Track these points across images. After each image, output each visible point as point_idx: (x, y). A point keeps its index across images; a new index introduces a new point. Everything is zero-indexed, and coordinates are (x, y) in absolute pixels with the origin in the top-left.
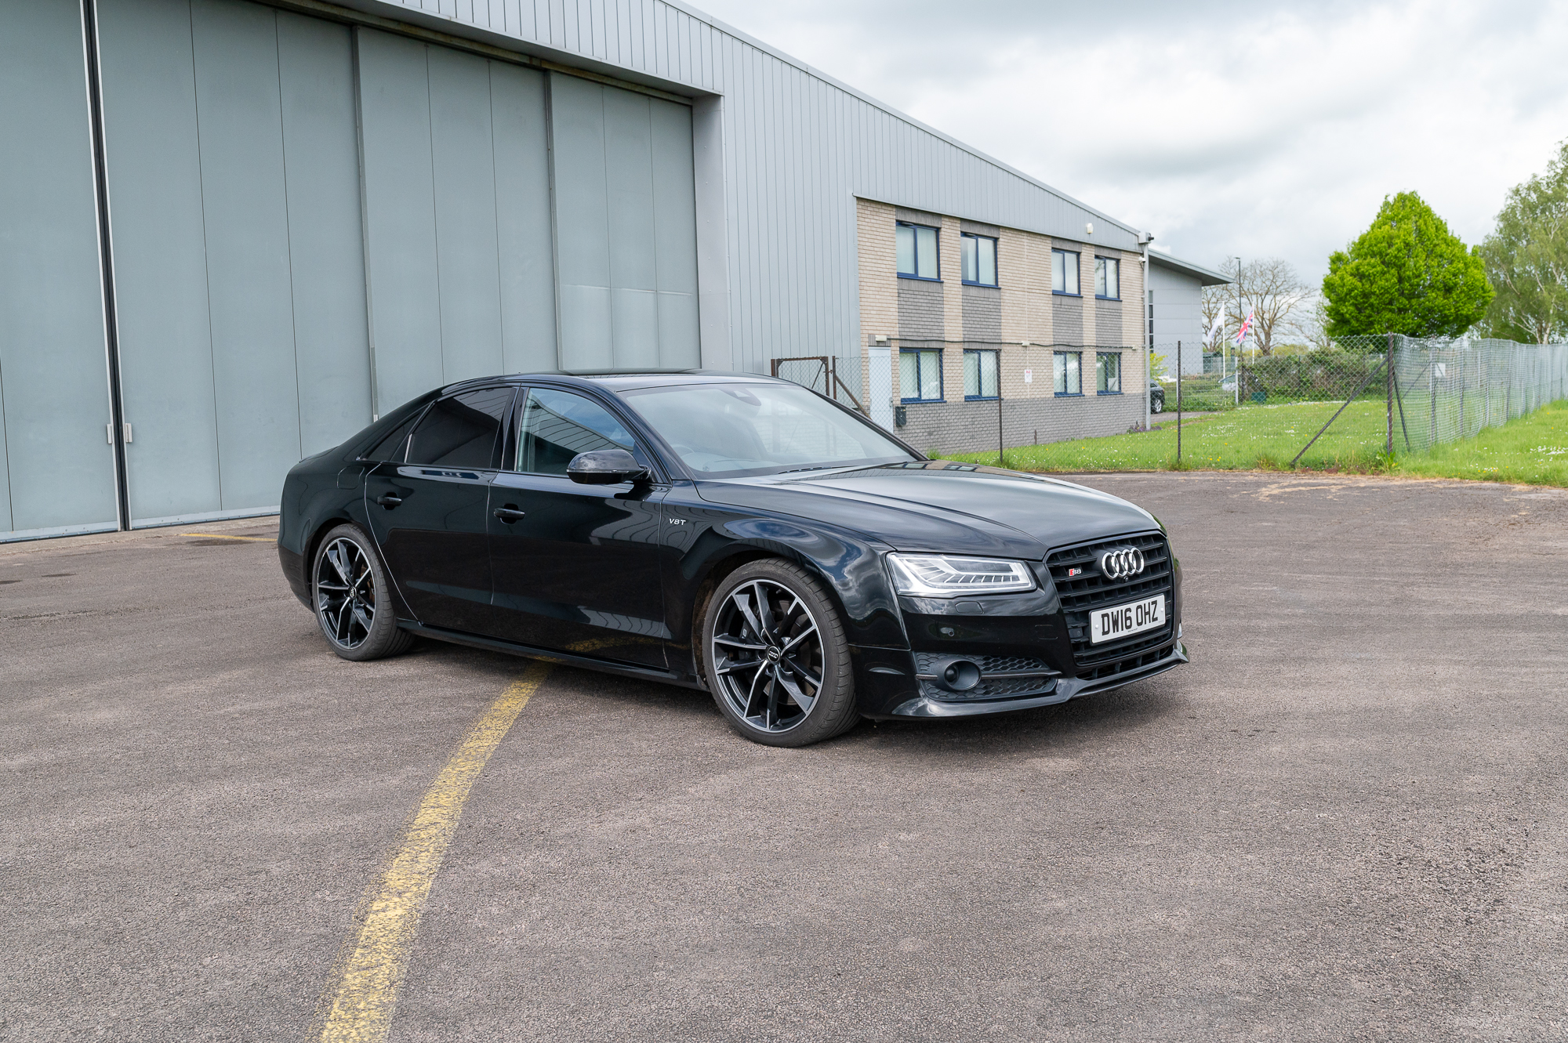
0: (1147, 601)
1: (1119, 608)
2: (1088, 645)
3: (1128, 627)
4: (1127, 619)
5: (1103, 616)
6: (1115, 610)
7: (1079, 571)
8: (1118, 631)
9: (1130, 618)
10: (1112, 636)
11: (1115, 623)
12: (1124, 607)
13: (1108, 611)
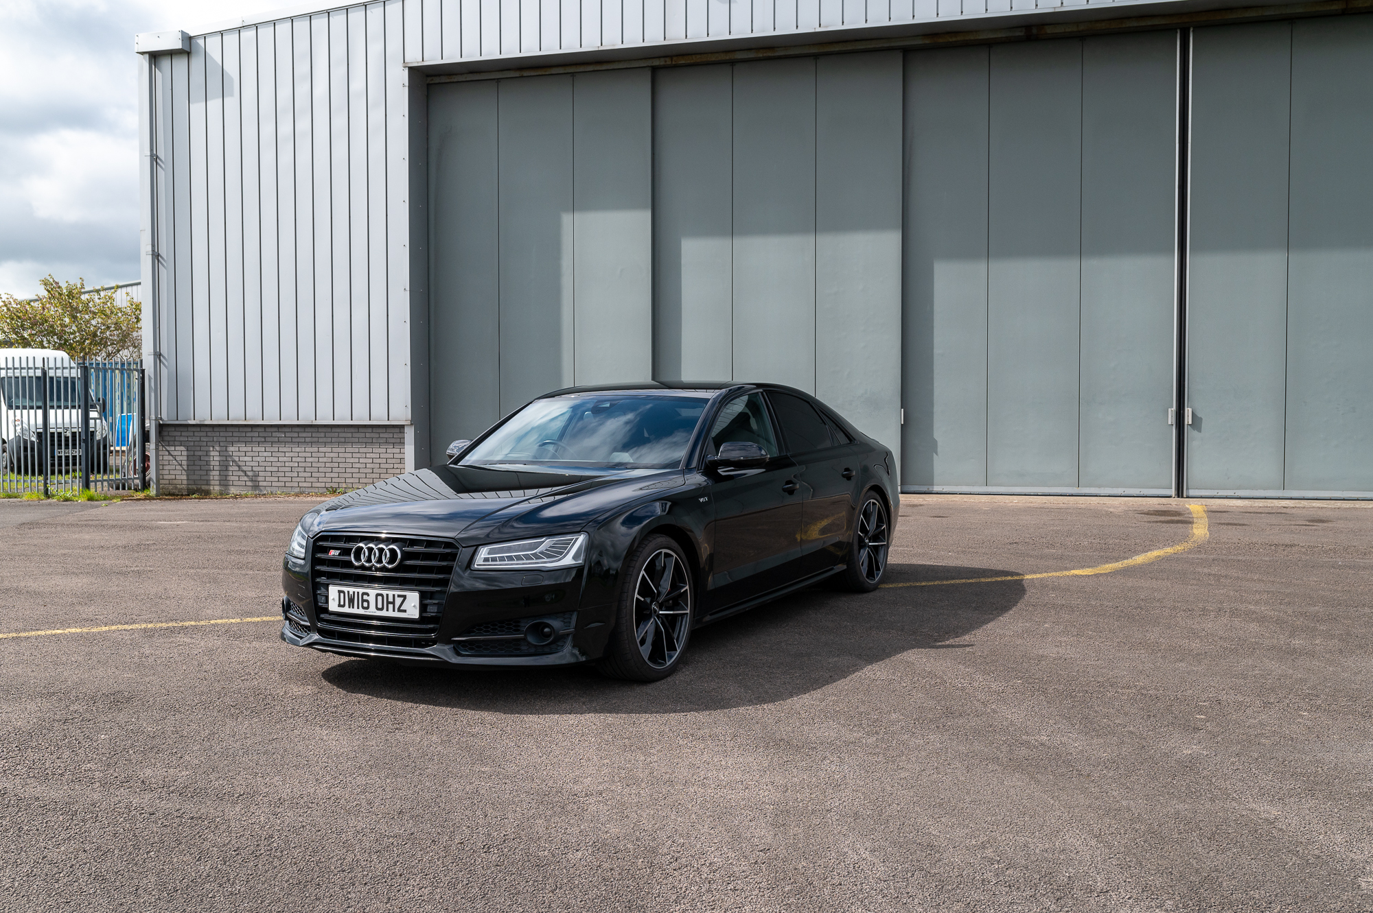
0: (391, 593)
1: (356, 590)
2: (326, 610)
3: (363, 608)
4: (363, 601)
5: (340, 592)
6: (351, 590)
7: (337, 552)
8: (353, 608)
9: (368, 601)
10: (346, 610)
11: (351, 601)
12: (361, 591)
13: (345, 589)
